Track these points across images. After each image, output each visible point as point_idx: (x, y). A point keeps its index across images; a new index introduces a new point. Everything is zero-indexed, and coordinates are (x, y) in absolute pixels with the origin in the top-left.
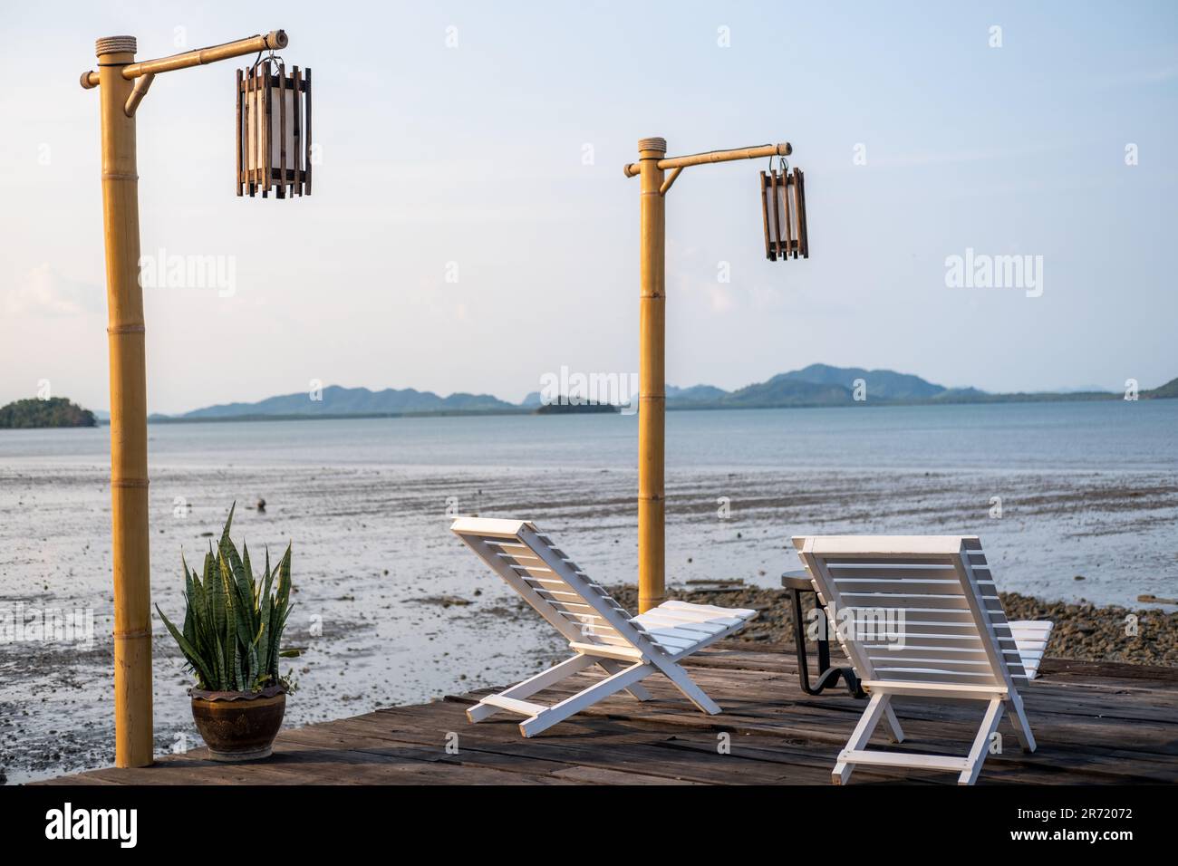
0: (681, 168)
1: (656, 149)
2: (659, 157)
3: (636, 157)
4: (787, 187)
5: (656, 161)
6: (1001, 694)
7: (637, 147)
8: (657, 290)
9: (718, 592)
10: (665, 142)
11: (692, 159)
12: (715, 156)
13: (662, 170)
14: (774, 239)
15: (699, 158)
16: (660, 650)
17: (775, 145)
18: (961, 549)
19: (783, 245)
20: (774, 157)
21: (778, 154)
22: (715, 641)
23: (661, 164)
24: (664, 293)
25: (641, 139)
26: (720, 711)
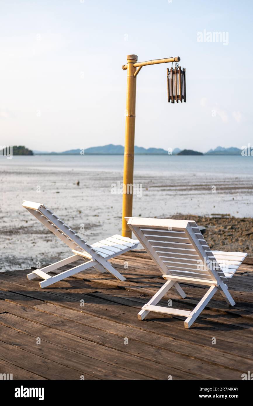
0: (141, 66)
1: (133, 59)
2: (134, 62)
3: (126, 62)
4: (176, 74)
5: (133, 64)
6: (215, 284)
7: (126, 58)
8: (132, 114)
9: (220, 218)
10: (137, 56)
11: (145, 63)
12: (153, 62)
13: (135, 67)
14: (171, 95)
15: (147, 63)
16: (99, 255)
17: (174, 58)
18: (188, 226)
19: (174, 97)
20: (173, 62)
21: (175, 61)
22: (124, 252)
23: (135, 65)
24: (135, 115)
25: (128, 55)
26: (126, 279)
